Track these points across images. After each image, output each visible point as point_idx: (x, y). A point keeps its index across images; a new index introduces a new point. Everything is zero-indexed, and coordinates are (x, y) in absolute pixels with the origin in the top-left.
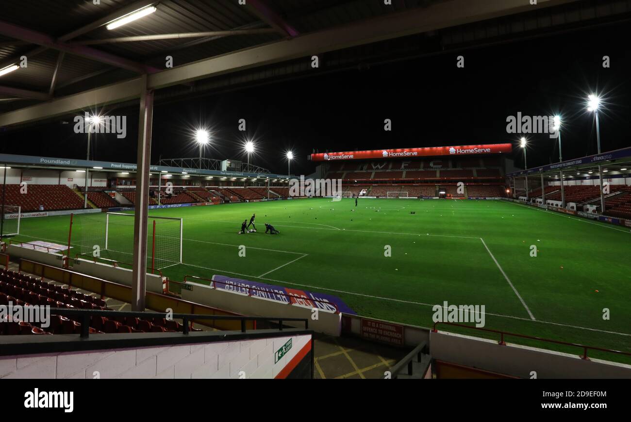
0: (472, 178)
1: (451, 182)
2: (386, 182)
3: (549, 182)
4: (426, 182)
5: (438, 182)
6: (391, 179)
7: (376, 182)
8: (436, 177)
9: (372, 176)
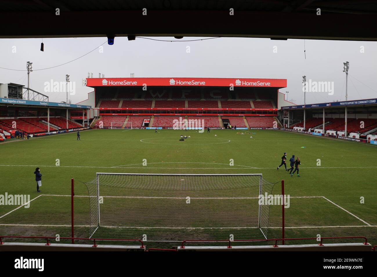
0: (251, 109)
1: (233, 113)
2: (168, 112)
3: (313, 115)
4: (209, 112)
5: (219, 112)
6: (174, 109)
7: (158, 112)
8: (218, 107)
9: (153, 105)
